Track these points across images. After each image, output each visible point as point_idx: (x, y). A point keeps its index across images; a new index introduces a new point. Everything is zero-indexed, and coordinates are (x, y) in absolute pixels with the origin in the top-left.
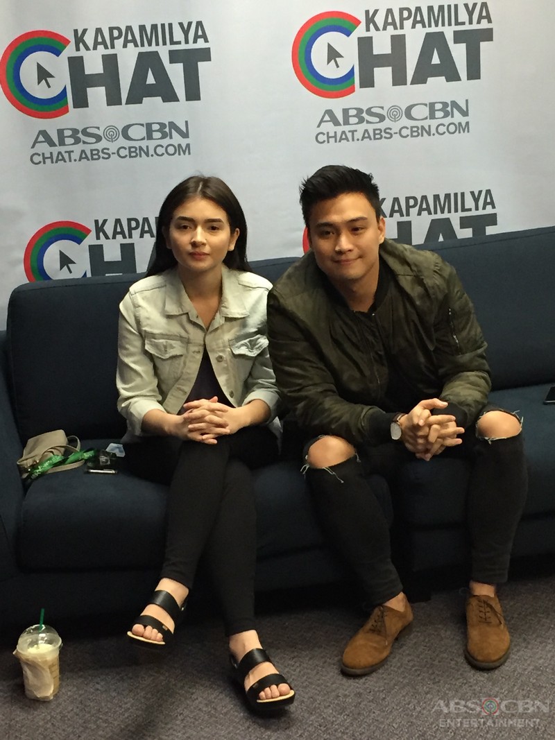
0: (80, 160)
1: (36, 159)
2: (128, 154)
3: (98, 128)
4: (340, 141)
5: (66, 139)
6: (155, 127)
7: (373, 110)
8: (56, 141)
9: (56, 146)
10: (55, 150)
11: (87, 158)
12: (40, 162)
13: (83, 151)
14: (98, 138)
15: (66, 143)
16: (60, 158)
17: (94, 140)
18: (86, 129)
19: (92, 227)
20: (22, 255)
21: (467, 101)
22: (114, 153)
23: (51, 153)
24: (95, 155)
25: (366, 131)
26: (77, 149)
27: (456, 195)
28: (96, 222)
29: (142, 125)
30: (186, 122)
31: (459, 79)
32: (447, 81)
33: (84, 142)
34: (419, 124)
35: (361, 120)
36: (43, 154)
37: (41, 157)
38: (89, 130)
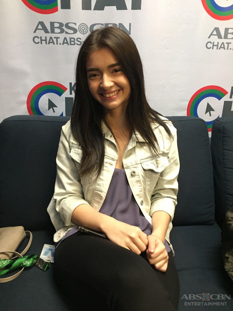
10: (49, 35)
12: (39, 43)
15: (55, 32)
18: (68, 23)
19: (68, 87)
20: (26, 99)
37: (40, 39)
38: (69, 25)
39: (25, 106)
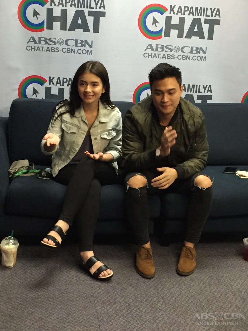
0: (46, 51)
1: (29, 48)
2: (66, 51)
3: (55, 39)
4: (153, 58)
5: (42, 42)
6: (79, 42)
7: (168, 47)
8: (38, 42)
9: (37, 44)
10: (37, 46)
11: (49, 50)
12: (30, 50)
13: (48, 48)
14: (55, 43)
16: (38, 49)
17: (53, 44)
19: (48, 79)
20: (17, 87)
21: (206, 48)
22: (61, 50)
23: (35, 47)
24: (53, 50)
25: (164, 55)
26: (46, 46)
27: (197, 85)
28: (50, 77)
29: (74, 40)
30: (92, 41)
31: (204, 38)
32: (199, 39)
33: (49, 44)
34: (186, 55)
35: (163, 50)
36: (32, 47)
37: (31, 47)
38: (51, 39)
39: (17, 92)
